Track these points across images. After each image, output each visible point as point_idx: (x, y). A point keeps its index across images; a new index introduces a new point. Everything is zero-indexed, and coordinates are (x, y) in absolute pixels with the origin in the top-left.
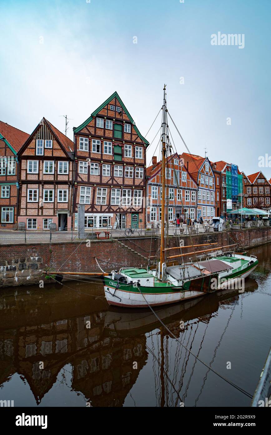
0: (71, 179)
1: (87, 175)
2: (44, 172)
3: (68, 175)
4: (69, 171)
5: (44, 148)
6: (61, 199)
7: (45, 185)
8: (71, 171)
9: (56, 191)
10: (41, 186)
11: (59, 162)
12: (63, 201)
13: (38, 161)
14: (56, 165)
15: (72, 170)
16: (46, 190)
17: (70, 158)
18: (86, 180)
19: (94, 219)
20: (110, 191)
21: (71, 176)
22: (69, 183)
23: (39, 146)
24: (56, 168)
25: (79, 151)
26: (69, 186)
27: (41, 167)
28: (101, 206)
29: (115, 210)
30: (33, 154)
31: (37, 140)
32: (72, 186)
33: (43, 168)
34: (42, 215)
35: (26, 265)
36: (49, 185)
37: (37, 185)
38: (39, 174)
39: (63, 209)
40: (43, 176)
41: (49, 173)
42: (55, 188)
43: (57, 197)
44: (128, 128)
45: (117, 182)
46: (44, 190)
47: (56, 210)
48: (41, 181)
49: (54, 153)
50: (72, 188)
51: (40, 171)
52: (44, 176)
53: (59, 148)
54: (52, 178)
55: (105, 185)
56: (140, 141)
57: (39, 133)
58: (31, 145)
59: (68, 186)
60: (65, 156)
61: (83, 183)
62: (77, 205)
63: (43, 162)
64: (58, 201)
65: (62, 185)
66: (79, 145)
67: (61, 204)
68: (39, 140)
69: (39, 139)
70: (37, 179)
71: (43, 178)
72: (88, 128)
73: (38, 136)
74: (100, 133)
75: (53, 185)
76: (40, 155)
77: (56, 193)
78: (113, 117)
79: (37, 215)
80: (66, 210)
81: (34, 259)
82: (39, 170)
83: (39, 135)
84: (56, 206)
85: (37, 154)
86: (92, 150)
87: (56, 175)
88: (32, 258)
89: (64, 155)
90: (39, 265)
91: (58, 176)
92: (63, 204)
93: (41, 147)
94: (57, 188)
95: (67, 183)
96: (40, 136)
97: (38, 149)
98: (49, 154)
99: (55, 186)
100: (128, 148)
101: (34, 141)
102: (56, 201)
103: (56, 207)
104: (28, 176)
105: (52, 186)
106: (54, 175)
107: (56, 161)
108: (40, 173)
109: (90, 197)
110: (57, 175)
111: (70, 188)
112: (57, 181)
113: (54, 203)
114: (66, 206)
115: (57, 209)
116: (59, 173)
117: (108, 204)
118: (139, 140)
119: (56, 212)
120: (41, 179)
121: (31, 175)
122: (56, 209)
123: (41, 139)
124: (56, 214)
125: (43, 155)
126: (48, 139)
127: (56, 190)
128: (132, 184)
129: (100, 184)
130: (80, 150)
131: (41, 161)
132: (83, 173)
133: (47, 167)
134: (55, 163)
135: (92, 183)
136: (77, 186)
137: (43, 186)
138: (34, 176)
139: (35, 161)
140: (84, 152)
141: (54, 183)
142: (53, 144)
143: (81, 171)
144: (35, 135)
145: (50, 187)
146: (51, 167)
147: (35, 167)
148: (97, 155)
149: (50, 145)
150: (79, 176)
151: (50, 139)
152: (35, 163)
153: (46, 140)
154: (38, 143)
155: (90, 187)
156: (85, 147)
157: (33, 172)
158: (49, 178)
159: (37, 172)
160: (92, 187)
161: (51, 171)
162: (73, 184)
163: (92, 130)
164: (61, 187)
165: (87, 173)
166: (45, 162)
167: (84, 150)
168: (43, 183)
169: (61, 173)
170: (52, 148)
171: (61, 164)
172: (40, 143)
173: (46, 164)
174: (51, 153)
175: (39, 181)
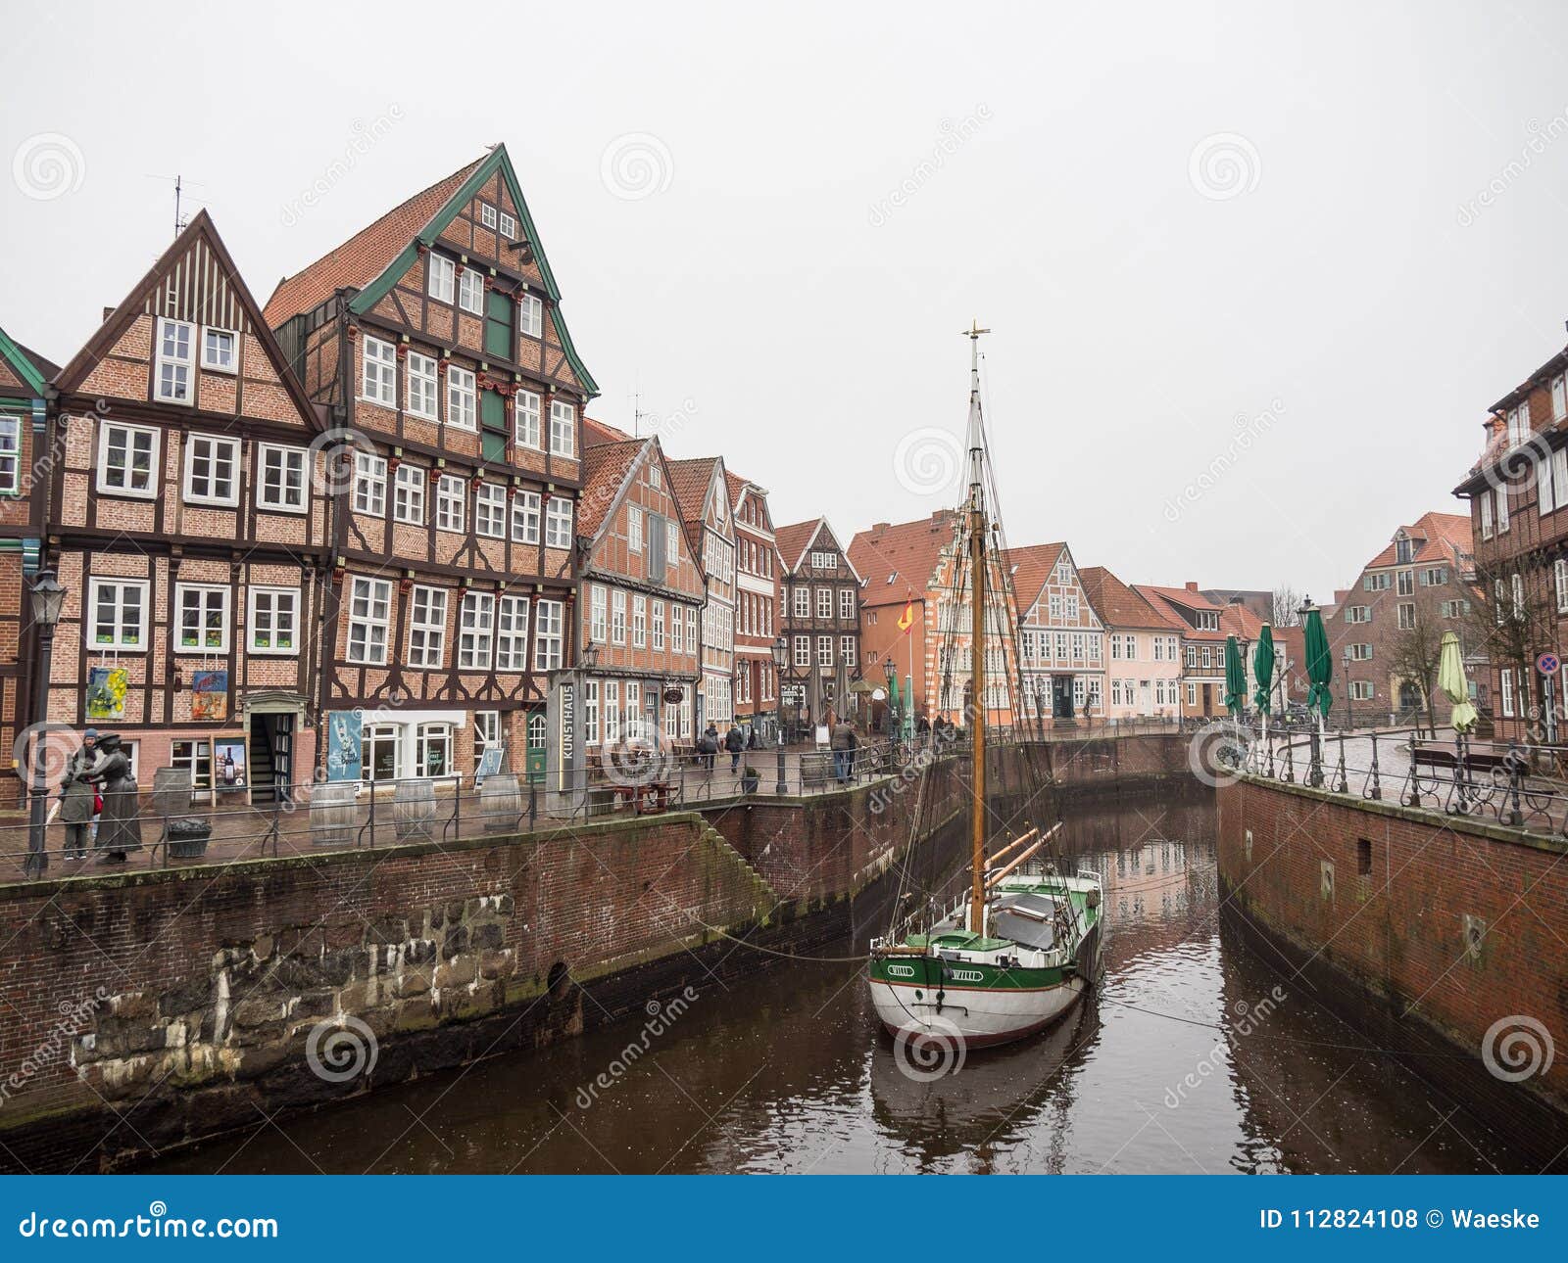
0: (318, 540)
1: (383, 523)
2: (189, 496)
3: (308, 517)
4: (312, 497)
5: (201, 371)
6: (263, 637)
7: (183, 561)
8: (318, 498)
9: (241, 597)
10: (162, 563)
11: (263, 448)
12: (274, 648)
13: (156, 434)
14: (249, 460)
16: (192, 587)
18: (377, 546)
19: (394, 736)
20: (459, 603)
21: (318, 524)
22: (308, 559)
23: (168, 350)
24: (248, 476)
25: (363, 403)
26: (307, 574)
27: (172, 463)
28: (427, 673)
29: (472, 695)
30: (135, 394)
31: (161, 322)
32: (319, 574)
33: (181, 470)
34: (169, 724)
35: (465, 934)
36: (203, 563)
37: (145, 558)
38: (159, 504)
39: (274, 692)
40: (179, 514)
41: (211, 498)
42: (238, 577)
43: (244, 627)
44: (531, 317)
45: (486, 561)
46: (180, 590)
47: (239, 692)
48: (172, 542)
49: (244, 399)
50: (317, 583)
51: (168, 487)
52: (188, 516)
53: (271, 375)
54: (225, 529)
55: (443, 576)
56: (569, 380)
57: (173, 288)
58: (130, 344)
59: (298, 570)
60: (301, 422)
61: (365, 561)
62: (338, 669)
63: (183, 442)
64: (252, 649)
65: (272, 568)
66: (361, 378)
67: (264, 663)
68: (171, 321)
69: (171, 316)
70: (151, 529)
71: (179, 525)
72: (403, 297)
73: (168, 302)
74: (440, 327)
75: (227, 566)
76: (173, 400)
77: (241, 606)
78: (488, 259)
79: (140, 720)
80: (292, 695)
81: (491, 904)
82: (163, 481)
83: (172, 298)
84: (239, 673)
85: (158, 397)
86: (409, 404)
87: (245, 514)
88: (484, 901)
89: (292, 417)
90: (504, 931)
91: (259, 518)
92: (273, 663)
93: (182, 362)
94: (247, 580)
95: (300, 555)
96: (176, 303)
97: (167, 368)
98: (221, 402)
99: (238, 569)
100: (528, 406)
101: (143, 322)
102: (239, 646)
103: (239, 682)
104: (102, 509)
105: (220, 570)
106: (240, 510)
107: (250, 442)
108: (167, 495)
109: (388, 628)
110: (255, 511)
111: (308, 582)
112: (252, 546)
113: (231, 658)
114: (288, 674)
115: (245, 687)
116: (261, 504)
117: (449, 666)
118: (566, 377)
119: (238, 707)
120: (168, 528)
121: (116, 503)
122: (240, 687)
123: (181, 318)
124: (238, 718)
125: (188, 400)
126: (218, 324)
127: (241, 589)
128: (535, 572)
129: (430, 570)
130: (366, 397)
131: (174, 435)
132: (369, 511)
133: (201, 468)
134: (244, 452)
135: (398, 564)
136: (341, 575)
137: (174, 565)
138: (131, 510)
139: (144, 429)
140: (382, 409)
141: (236, 554)
142: (241, 352)
143: (363, 501)
144: (151, 292)
145: (208, 571)
146: (224, 470)
147: (142, 460)
148: (424, 428)
149: (225, 358)
150: (354, 526)
151: (227, 326)
152: (143, 441)
153: (205, 329)
154: (166, 336)
155: (390, 583)
156: (385, 387)
157: (126, 489)
158: (215, 528)
159: (151, 491)
160: (397, 582)
161: (222, 490)
162: (329, 563)
163: (413, 310)
164: (266, 576)
165: (383, 515)
166: (196, 441)
167: (378, 400)
168: (175, 551)
169: (271, 506)
170: (236, 371)
171: (273, 458)
172: (175, 338)
173: (202, 449)
174: (234, 397)
175: (160, 539)
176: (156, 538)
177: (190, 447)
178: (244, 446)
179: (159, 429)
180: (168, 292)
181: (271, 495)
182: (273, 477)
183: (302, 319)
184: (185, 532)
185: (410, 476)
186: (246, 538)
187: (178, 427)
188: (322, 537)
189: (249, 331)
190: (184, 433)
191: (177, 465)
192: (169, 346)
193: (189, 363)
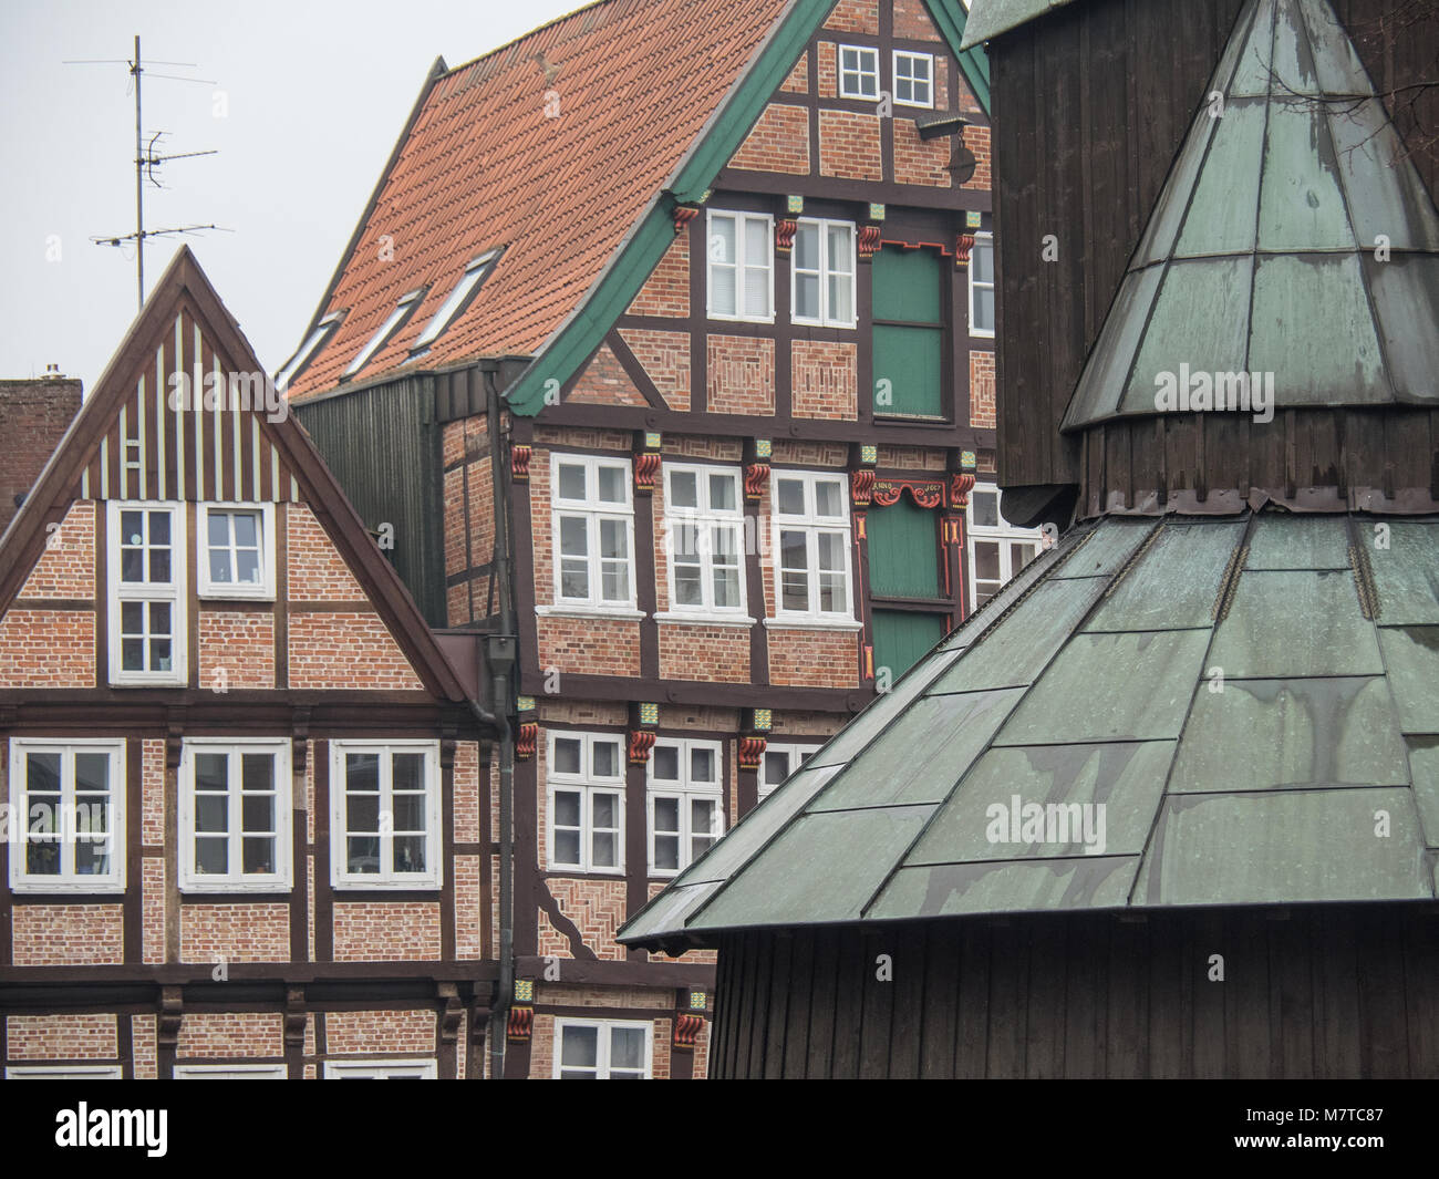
0: (468, 948)
1: (622, 887)
2: (191, 879)
3: (443, 898)
4: (450, 849)
5: (200, 605)
7: (186, 1018)
8: (465, 849)
10: (144, 1026)
11: (339, 752)
13: (116, 751)
14: (310, 783)
15: (473, 837)
16: (207, 1074)
17: (465, 705)
18: (609, 945)
21: (468, 911)
22: (449, 993)
23: (132, 571)
24: (311, 819)
25: (555, 618)
26: (448, 1025)
27: (153, 812)
30: (72, 675)
31: (114, 511)
32: (477, 1024)
33: (171, 823)
36: (227, 1020)
37: (109, 1020)
38: (131, 900)
40: (173, 919)
41: (236, 878)
42: (300, 1044)
48: (162, 980)
49: (291, 650)
50: (475, 1042)
51: (147, 863)
52: (191, 921)
53: (347, 588)
54: (269, 943)
57: (133, 434)
58: (57, 572)
59: (428, 1018)
60: (416, 685)
61: (581, 981)
63: (173, 764)
65: (372, 1017)
66: (548, 555)
68: (133, 506)
69: (134, 494)
70: (118, 959)
71: (173, 944)
72: (640, 342)
73: (124, 465)
74: (741, 388)
75: (276, 1021)
76: (146, 677)
78: (863, 184)
82: (136, 852)
83: (133, 454)
85: (119, 676)
86: (672, 594)
87: (308, 904)
89: (397, 676)
91: (338, 909)
93: (160, 591)
94: (321, 1049)
95: (432, 984)
96: (141, 465)
97: (131, 610)
98: (242, 666)
99: (300, 1026)
100: (1002, 521)
101: (78, 518)
104: (23, 925)
105: (262, 1030)
106: (295, 898)
107: (311, 743)
108: (146, 882)
110: (328, 896)
111: (453, 1042)
112: (326, 974)
116: (341, 878)
121: (49, 910)
123: (152, 495)
125: (176, 673)
126: (229, 496)
130: (562, 604)
131: (153, 750)
132: (586, 863)
133: (214, 812)
134: (299, 768)
135: (664, 980)
136: (526, 1022)
137: (168, 1030)
138: (76, 922)
139: (93, 745)
140: (603, 621)
141: (293, 995)
142: (281, 548)
143: (568, 845)
144: (92, 450)
145: (237, 1036)
146: (258, 813)
148: (713, 645)
149: (248, 565)
150: (551, 906)
151: (248, 496)
152: (93, 770)
153: (202, 509)
154: (126, 539)
155: (648, 1026)
156: (607, 567)
157: (68, 879)
158: (246, 943)
159: (114, 880)
160: (667, 1022)
161: (258, 857)
162: (495, 997)
163: (667, 365)
164: (361, 1036)
165: (619, 868)
166: (198, 756)
167: (595, 602)
168: (171, 1001)
169: (362, 881)
170: (270, 593)
171: (362, 774)
172: (143, 543)
173: (212, 773)
174: (270, 651)
175: (137, 978)
176: (128, 976)
177: (187, 772)
178: (299, 755)
179: (123, 742)
180: (124, 443)
181: (363, 853)
182: (362, 813)
183: (429, 383)
184: (186, 957)
185: (685, 763)
186: (312, 958)
187: (161, 732)
188: (476, 939)
189: (295, 498)
190: (174, 742)
191: (163, 815)
192: (131, 562)
193: (175, 591)
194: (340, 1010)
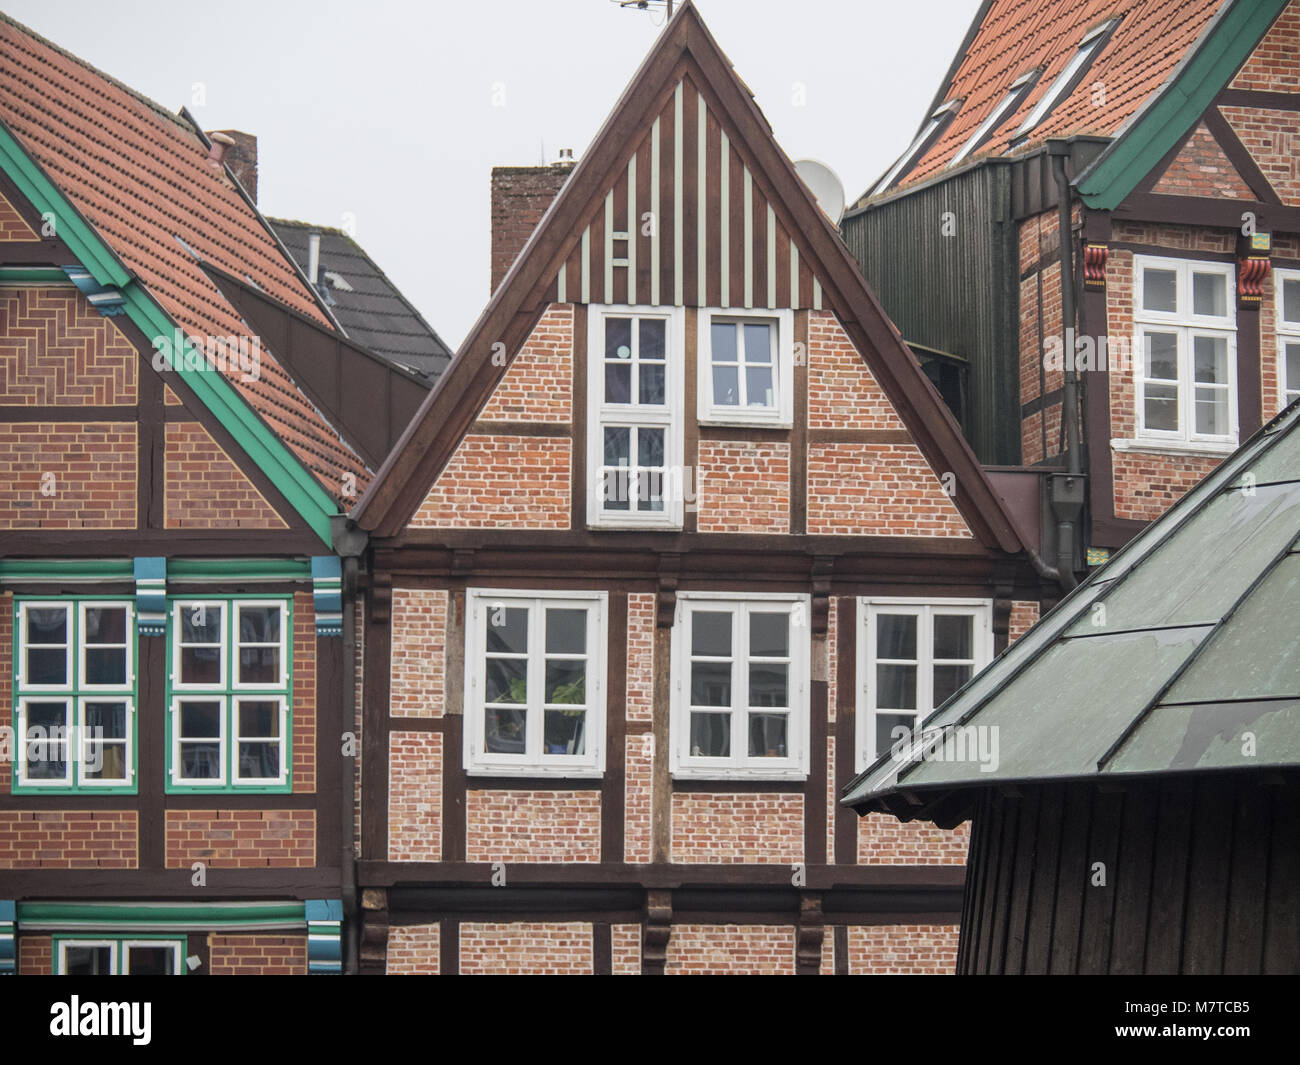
2: (685, 762)
5: (700, 431)
7: (678, 929)
10: (625, 939)
11: (869, 612)
13: (596, 608)
14: (831, 649)
23: (617, 390)
24: (832, 692)
25: (1135, 453)
27: (640, 679)
30: (541, 516)
31: (597, 317)
33: (662, 694)
36: (727, 932)
37: (583, 930)
38: (611, 786)
40: (662, 810)
41: (740, 762)
42: (816, 963)
48: (647, 883)
49: (811, 488)
51: (631, 741)
52: (684, 813)
53: (881, 414)
54: (778, 839)
57: (620, 226)
58: (525, 390)
60: (963, 532)
63: (664, 624)
65: (904, 932)
68: (619, 311)
69: (621, 298)
70: (594, 856)
71: (661, 841)
72: (1243, 124)
73: (610, 262)
75: (787, 935)
76: (633, 517)
82: (618, 730)
83: (621, 249)
85: (598, 516)
87: (828, 795)
89: (940, 521)
93: (651, 414)
94: (841, 970)
96: (631, 262)
97: (616, 437)
98: (752, 508)
99: (816, 942)
101: (552, 328)
104: (479, 813)
105: (769, 946)
106: (812, 787)
107: (834, 601)
108: (630, 765)
112: (849, 879)
120: (637, 851)
121: (509, 796)
123: (644, 299)
125: (670, 514)
126: (737, 301)
130: (1143, 436)
131: (641, 606)
134: (818, 630)
137: (655, 944)
138: (544, 811)
139: (567, 599)
140: (1196, 459)
141: (808, 904)
144: (570, 244)
145: (740, 953)
146: (768, 684)
147: (564, 678)
149: (760, 384)
151: (761, 301)
152: (566, 630)
153: (704, 317)
154: (611, 352)
156: (1202, 394)
157: (534, 759)
158: (750, 841)
159: (590, 761)
161: (767, 736)
163: (1279, 151)
164: (890, 955)
166: (696, 615)
167: (1184, 436)
168: (658, 908)
170: (786, 419)
171: (896, 636)
172: (632, 357)
173: (712, 634)
174: (785, 488)
175: (617, 880)
176: (608, 878)
177: (682, 634)
178: (819, 615)
179: (604, 595)
180: (610, 235)
182: (897, 687)
183: (1003, 174)
184: (678, 856)
186: (831, 860)
187: (650, 584)
190: (666, 597)
191: (651, 684)
192: (617, 379)
193: (669, 414)
194: (866, 923)
